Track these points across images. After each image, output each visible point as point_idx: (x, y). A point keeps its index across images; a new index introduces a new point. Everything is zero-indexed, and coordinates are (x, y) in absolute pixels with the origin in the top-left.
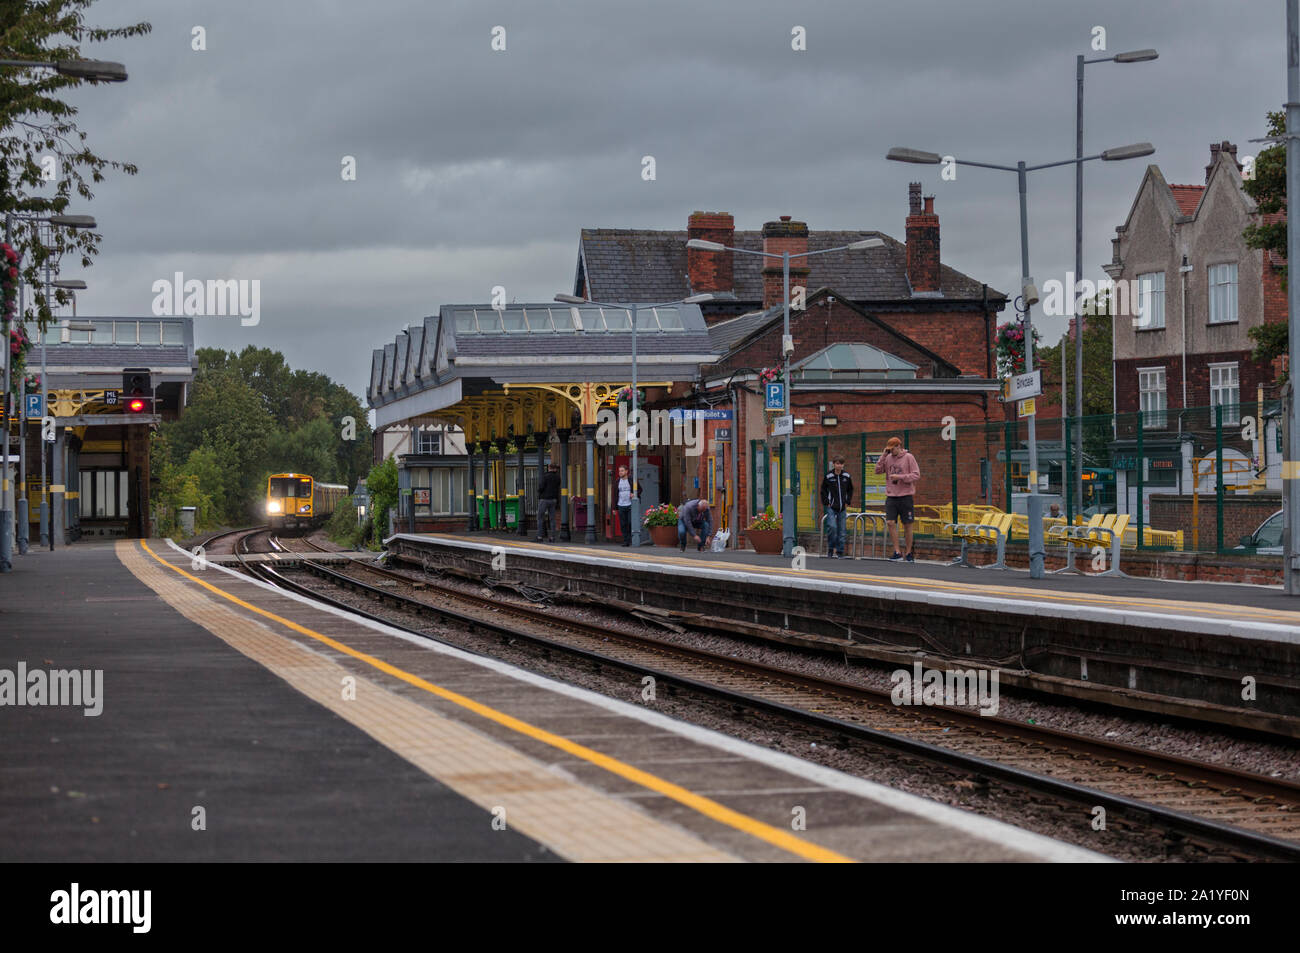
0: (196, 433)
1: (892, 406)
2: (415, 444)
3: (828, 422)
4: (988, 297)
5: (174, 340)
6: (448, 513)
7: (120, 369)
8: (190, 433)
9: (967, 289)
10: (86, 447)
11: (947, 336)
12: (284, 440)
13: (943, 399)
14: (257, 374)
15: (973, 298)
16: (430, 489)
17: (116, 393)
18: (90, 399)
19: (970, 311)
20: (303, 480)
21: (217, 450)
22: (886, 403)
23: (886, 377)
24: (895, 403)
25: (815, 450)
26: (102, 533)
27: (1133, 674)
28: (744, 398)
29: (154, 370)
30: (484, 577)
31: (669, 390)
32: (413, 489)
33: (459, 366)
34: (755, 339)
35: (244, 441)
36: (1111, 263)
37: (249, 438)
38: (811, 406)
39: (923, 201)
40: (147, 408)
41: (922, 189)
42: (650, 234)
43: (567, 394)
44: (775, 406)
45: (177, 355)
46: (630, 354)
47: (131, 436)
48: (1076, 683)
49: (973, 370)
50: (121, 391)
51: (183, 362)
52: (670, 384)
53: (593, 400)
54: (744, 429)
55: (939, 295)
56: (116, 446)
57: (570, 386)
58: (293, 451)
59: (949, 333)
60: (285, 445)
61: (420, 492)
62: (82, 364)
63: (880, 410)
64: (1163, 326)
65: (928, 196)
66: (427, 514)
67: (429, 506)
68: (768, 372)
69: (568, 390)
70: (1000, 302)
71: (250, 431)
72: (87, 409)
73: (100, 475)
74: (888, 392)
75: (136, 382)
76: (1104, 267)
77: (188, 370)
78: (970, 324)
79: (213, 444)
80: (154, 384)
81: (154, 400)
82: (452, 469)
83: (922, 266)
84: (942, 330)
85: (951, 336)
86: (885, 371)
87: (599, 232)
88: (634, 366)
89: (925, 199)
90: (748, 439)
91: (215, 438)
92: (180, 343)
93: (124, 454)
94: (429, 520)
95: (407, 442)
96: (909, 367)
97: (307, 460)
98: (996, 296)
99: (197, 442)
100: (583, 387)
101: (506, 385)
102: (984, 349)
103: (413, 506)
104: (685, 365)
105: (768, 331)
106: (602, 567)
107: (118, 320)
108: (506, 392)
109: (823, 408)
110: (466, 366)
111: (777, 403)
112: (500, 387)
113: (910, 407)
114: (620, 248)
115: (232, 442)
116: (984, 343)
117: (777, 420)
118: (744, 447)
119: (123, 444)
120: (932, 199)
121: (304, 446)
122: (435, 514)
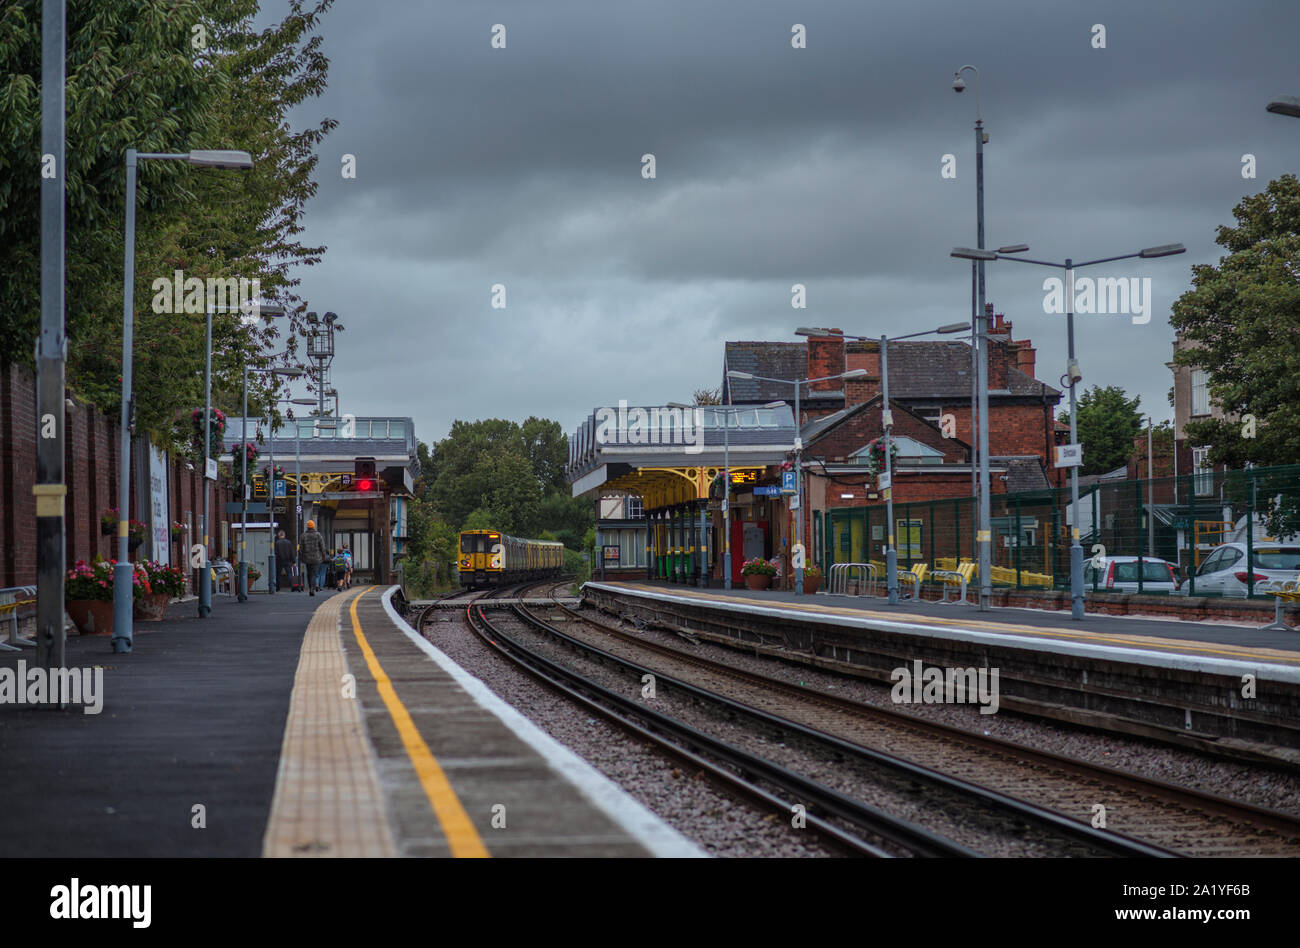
0: (475, 497)
1: (919, 484)
2: (626, 509)
3: (871, 496)
4: (1046, 394)
5: (398, 435)
6: (634, 566)
7: (353, 458)
8: (469, 497)
9: (1030, 387)
10: (339, 514)
11: (1015, 425)
12: (562, 502)
13: (960, 479)
14: (538, 443)
15: (1034, 394)
16: (619, 546)
17: (350, 476)
18: (333, 481)
19: (1031, 405)
20: (491, 536)
21: (493, 511)
22: (915, 482)
23: (920, 462)
24: (923, 482)
25: (862, 517)
26: (358, 581)
27: (848, 653)
28: (808, 478)
29: (377, 458)
30: (620, 612)
31: (764, 472)
32: (604, 547)
33: (604, 455)
34: (828, 433)
35: (517, 504)
36: (1171, 361)
37: (521, 501)
38: (859, 484)
39: (994, 318)
40: (373, 487)
41: (994, 309)
42: (779, 345)
43: (686, 475)
44: (789, 488)
45: (398, 446)
46: (723, 444)
47: (375, 506)
48: (830, 660)
49: (1034, 451)
50: (353, 474)
51: (404, 452)
52: (764, 467)
53: (705, 480)
54: (809, 502)
55: (1007, 392)
56: (364, 514)
57: (688, 470)
58: (570, 512)
59: (1016, 422)
60: (562, 506)
61: (611, 549)
62: (328, 453)
63: (910, 487)
64: (1210, 413)
65: (999, 314)
66: (617, 567)
67: (619, 560)
68: (786, 464)
69: (687, 473)
70: (1056, 398)
71: (522, 495)
72: (329, 488)
73: (357, 536)
74: (917, 474)
75: (365, 467)
76: (1167, 364)
77: (406, 458)
78: (1033, 414)
79: (490, 506)
80: (379, 469)
81: (378, 480)
82: (619, 531)
83: (994, 369)
84: (1010, 420)
85: (1017, 425)
86: (919, 457)
87: (739, 344)
88: (727, 455)
89: (997, 316)
90: (812, 509)
91: (492, 501)
92: (401, 437)
93: (370, 520)
94: (618, 572)
95: (620, 507)
96: (936, 454)
97: (583, 520)
98: (1053, 393)
99: (476, 504)
100: (698, 470)
101: (640, 469)
102: (1044, 435)
103: (604, 560)
104: (775, 452)
105: (839, 427)
106: (669, 602)
107: (375, 420)
108: (640, 474)
109: (867, 486)
110: (610, 455)
111: (791, 486)
112: (635, 470)
113: (934, 485)
114: (756, 357)
115: (507, 505)
116: (1044, 430)
117: (792, 498)
118: (809, 516)
119: (369, 513)
120: (1002, 316)
121: (580, 507)
122: (623, 567)
